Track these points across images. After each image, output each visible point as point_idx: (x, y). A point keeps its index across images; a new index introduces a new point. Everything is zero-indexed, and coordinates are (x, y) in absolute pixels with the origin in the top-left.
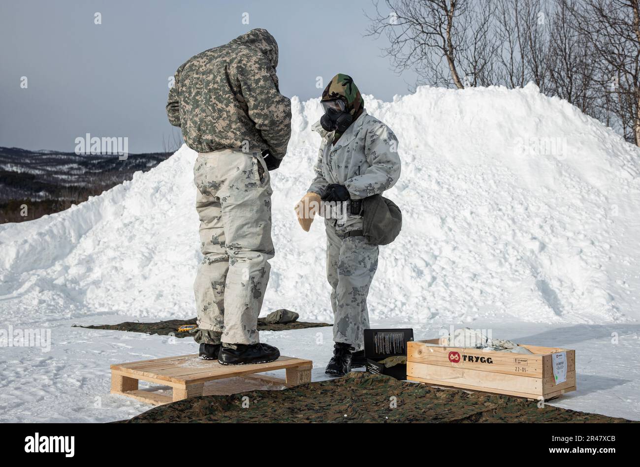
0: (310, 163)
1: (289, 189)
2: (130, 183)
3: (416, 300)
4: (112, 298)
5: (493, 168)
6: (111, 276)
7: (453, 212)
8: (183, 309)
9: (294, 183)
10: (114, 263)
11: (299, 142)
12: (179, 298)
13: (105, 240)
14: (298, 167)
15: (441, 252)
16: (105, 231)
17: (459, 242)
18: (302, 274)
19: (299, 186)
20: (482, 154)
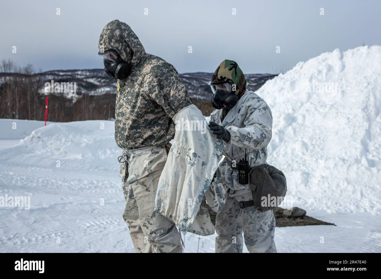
0: (343, 94)
1: (327, 113)
11: (338, 80)
18: (324, 176)
19: (333, 111)
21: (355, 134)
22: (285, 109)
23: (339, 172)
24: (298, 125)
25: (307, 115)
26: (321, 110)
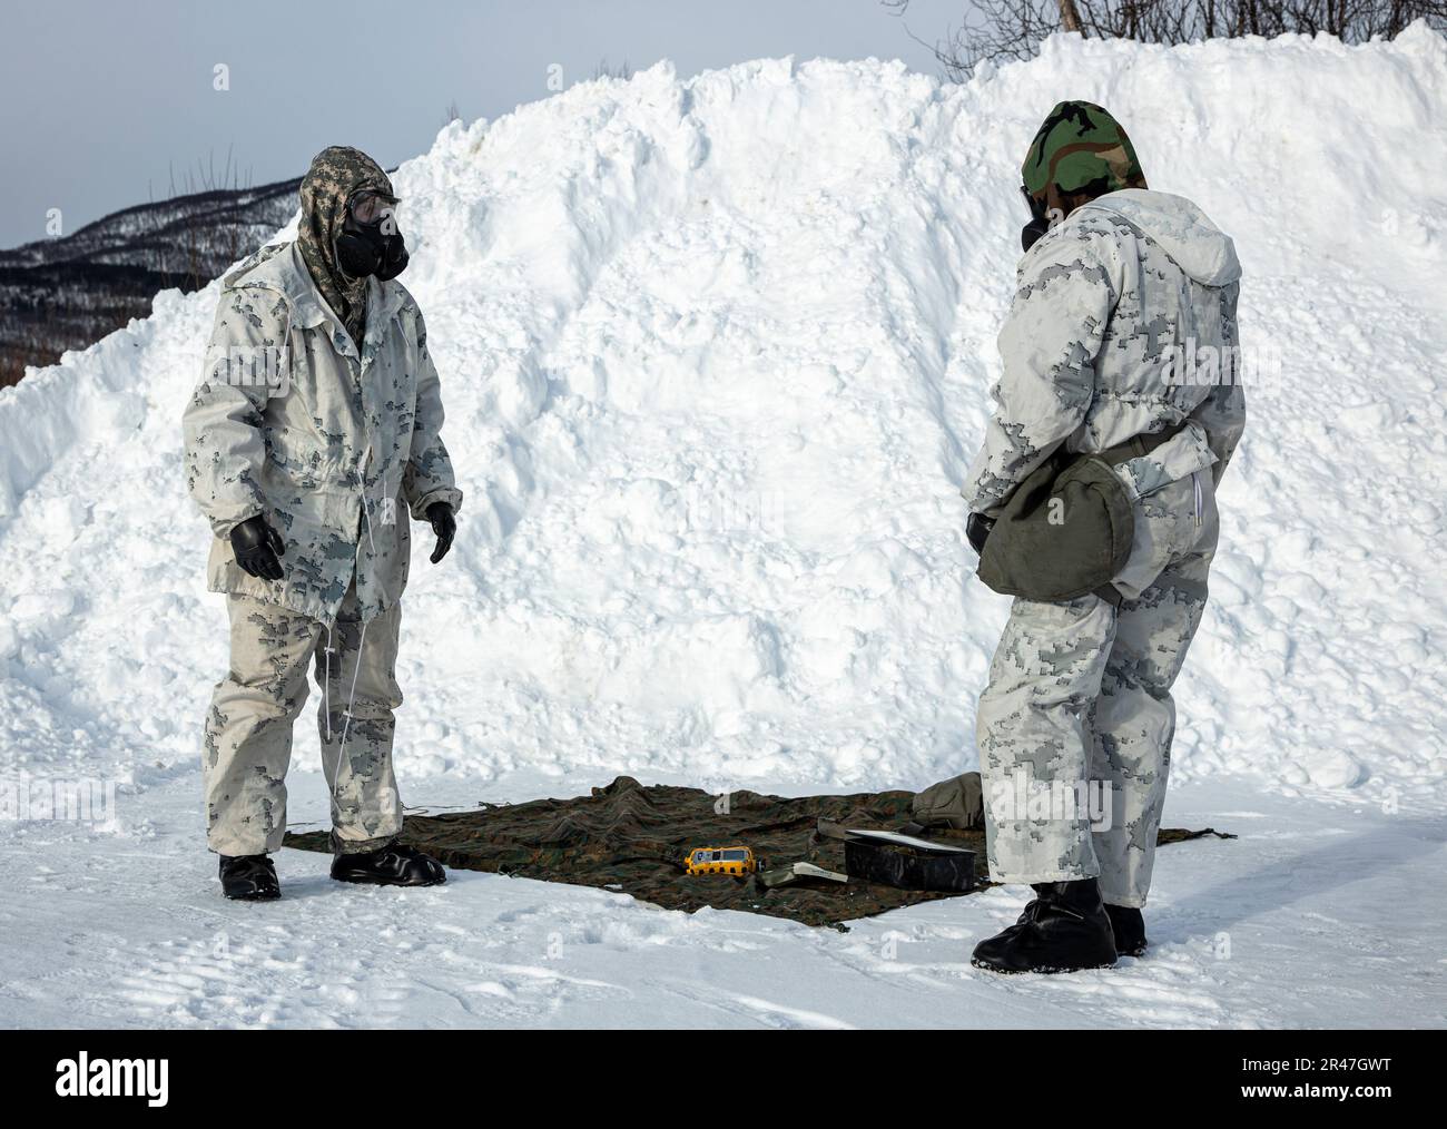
0: (751, 267)
1: (706, 348)
2: (150, 326)
3: (1264, 720)
4: (192, 701)
5: (1338, 289)
6: (166, 628)
7: (1267, 427)
8: (478, 748)
9: (718, 332)
10: (164, 582)
11: (690, 204)
12: (447, 706)
13: (111, 506)
14: (712, 282)
15: (1267, 556)
16: (97, 479)
17: (1318, 524)
18: (863, 630)
19: (734, 341)
20: (1288, 243)
21: (897, 440)
22: (484, 333)
23: (928, 607)
24: (585, 409)
25: (609, 358)
26: (674, 337)
